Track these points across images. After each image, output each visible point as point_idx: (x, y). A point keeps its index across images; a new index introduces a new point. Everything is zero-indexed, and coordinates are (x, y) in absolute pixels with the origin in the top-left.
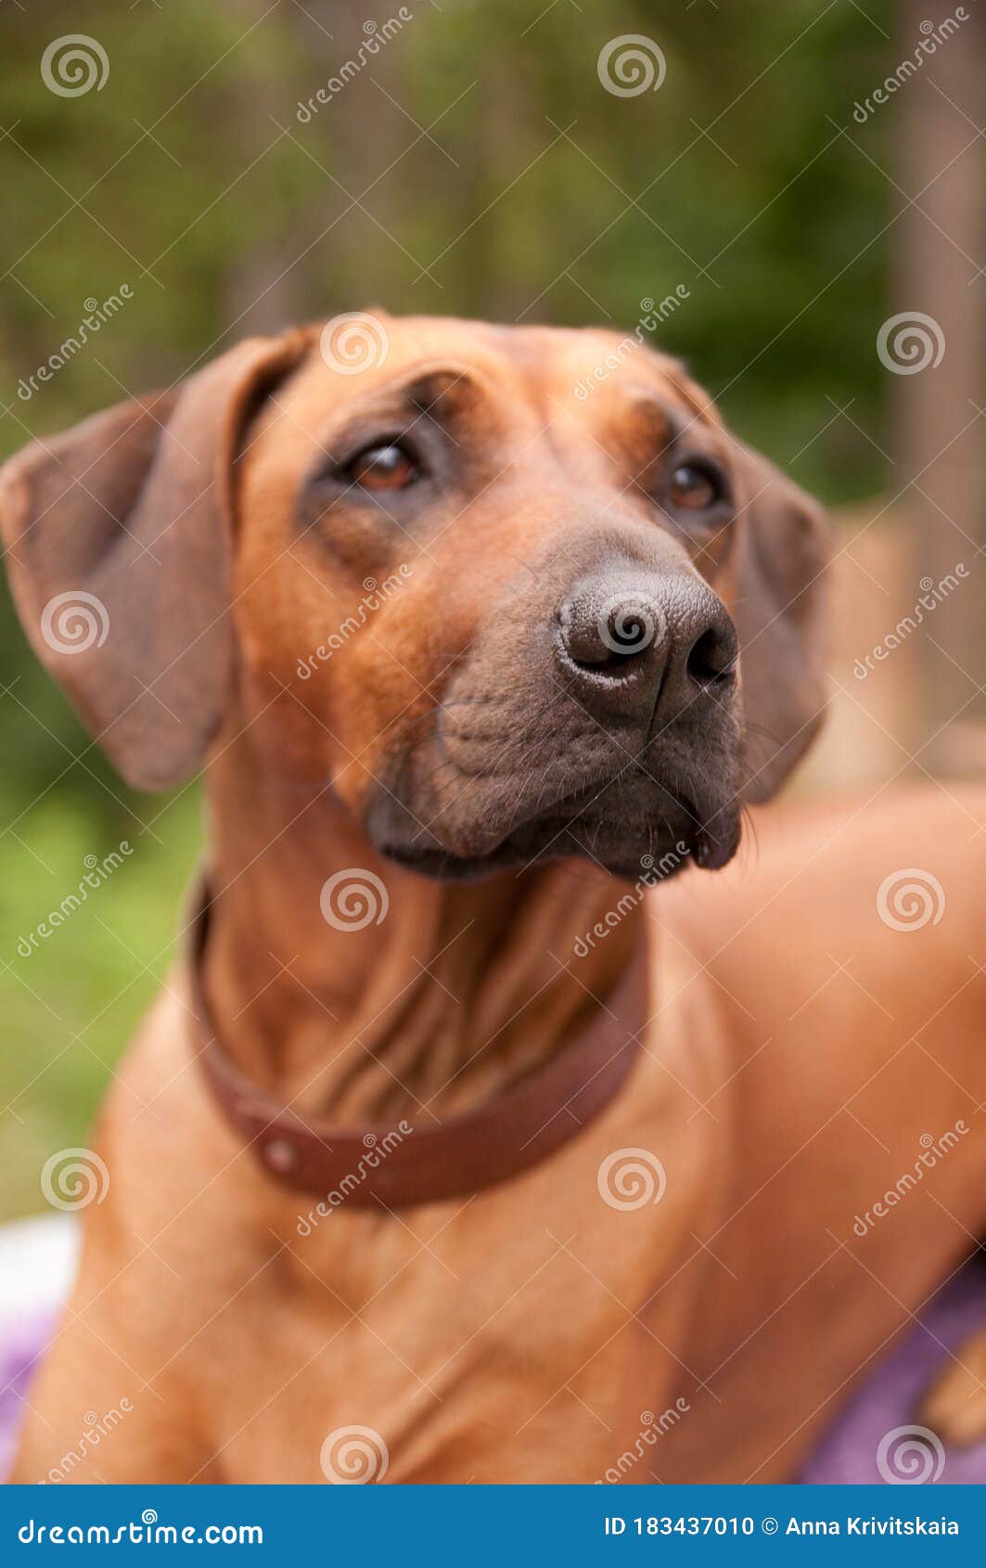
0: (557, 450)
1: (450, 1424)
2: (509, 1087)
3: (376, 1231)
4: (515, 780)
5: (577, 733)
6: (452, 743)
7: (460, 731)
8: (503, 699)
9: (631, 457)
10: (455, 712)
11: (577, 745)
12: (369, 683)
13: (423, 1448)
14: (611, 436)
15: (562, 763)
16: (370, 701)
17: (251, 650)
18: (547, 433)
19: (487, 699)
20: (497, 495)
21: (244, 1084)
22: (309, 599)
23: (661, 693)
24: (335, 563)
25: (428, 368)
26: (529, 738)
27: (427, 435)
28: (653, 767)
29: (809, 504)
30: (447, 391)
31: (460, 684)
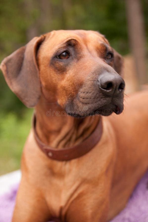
0: (90, 52)
1: (79, 191)
2: (83, 141)
3: (65, 164)
4: (92, 105)
5: (102, 98)
6: (81, 99)
7: (83, 97)
8: (90, 93)
9: (101, 52)
10: (81, 94)
11: (102, 100)
12: (64, 88)
13: (76, 195)
14: (98, 49)
15: (99, 102)
16: (64, 91)
17: (44, 84)
18: (88, 48)
19: (87, 93)
20: (82, 60)
21: (43, 144)
22: (53, 76)
23: (114, 92)
24: (57, 70)
25: (70, 38)
26: (94, 99)
27: (71, 49)
28: (113, 103)
29: (120, 56)
30: (73, 42)
31: (81, 90)
